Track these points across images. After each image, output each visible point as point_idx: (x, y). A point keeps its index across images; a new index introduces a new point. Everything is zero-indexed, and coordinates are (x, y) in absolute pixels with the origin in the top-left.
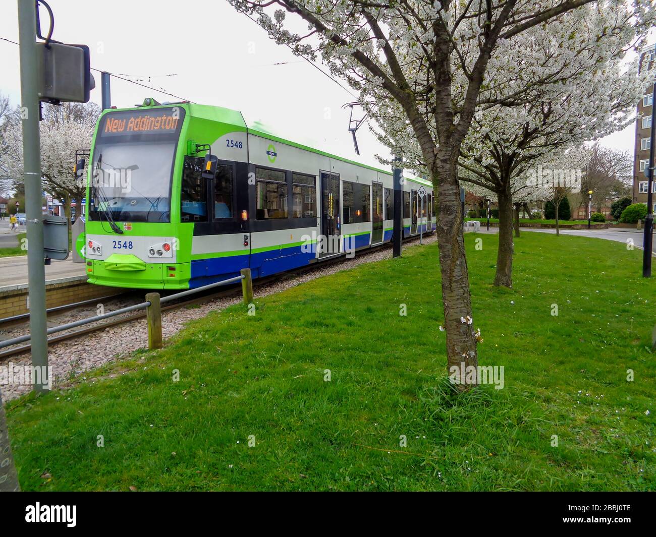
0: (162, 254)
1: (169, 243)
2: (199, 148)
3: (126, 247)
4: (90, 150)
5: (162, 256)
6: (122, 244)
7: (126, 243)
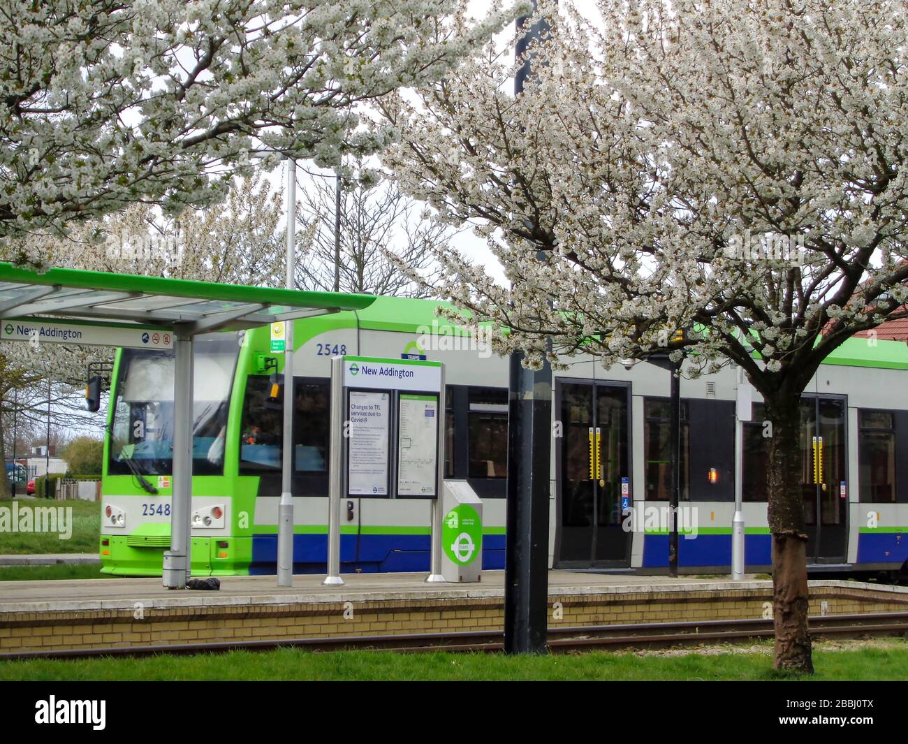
0: (210, 522)
1: (221, 506)
2: (269, 363)
3: (161, 513)
4: (112, 363)
5: (210, 527)
6: (156, 508)
7: (161, 507)
